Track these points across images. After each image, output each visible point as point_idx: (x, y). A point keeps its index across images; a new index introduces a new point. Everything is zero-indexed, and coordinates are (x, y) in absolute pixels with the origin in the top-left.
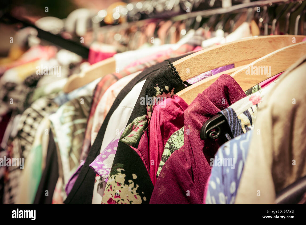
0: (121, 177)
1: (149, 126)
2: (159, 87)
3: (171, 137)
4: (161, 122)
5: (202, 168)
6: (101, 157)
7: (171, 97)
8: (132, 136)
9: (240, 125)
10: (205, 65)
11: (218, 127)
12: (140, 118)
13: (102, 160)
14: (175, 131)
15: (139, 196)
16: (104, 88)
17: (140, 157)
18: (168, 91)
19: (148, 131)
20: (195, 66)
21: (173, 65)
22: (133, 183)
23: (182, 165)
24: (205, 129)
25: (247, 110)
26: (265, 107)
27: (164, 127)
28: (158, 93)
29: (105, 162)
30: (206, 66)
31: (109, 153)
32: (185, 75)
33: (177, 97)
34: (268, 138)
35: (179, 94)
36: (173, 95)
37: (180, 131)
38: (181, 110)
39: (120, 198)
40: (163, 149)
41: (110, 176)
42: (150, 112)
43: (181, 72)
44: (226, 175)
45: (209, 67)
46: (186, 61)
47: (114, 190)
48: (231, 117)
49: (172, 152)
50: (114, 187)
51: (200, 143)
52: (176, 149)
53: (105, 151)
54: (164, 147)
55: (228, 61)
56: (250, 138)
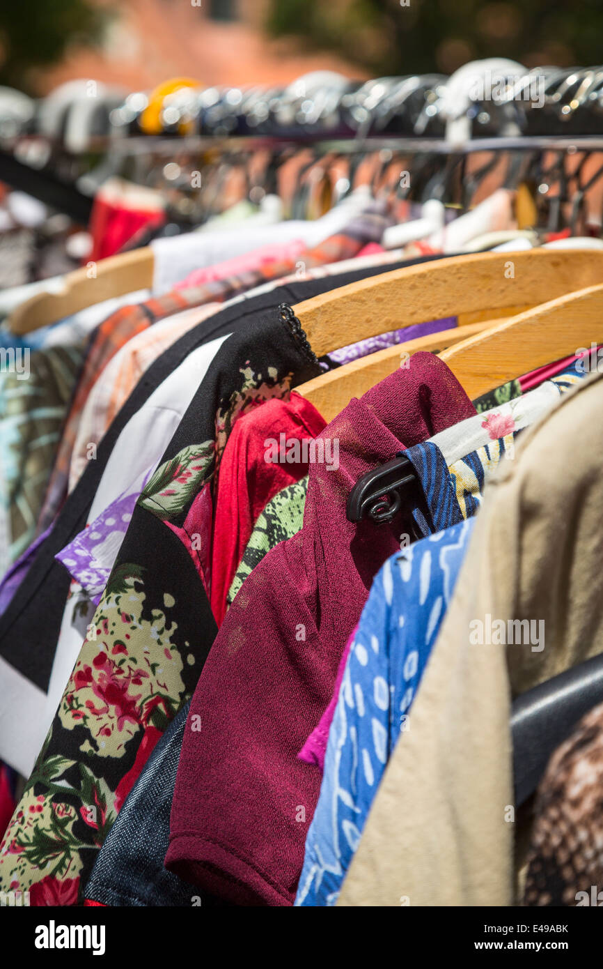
0: (133, 600)
1: (218, 468)
2: (253, 370)
3: (275, 500)
4: (251, 461)
5: (344, 596)
6: (88, 537)
7: (282, 397)
8: (170, 494)
9: (451, 489)
10: (378, 317)
11: (395, 491)
12: (195, 449)
13: (89, 544)
14: (284, 485)
15: (177, 652)
16: (116, 339)
17: (186, 549)
18: (275, 380)
19: (215, 482)
20: (350, 317)
21: (293, 312)
22: (164, 619)
23: (292, 583)
24: (361, 496)
25: (475, 452)
26: (508, 479)
27: (258, 475)
28: (247, 383)
29: (96, 550)
30: (380, 320)
31: (108, 527)
32: (323, 342)
33: (298, 397)
34: (506, 560)
35: (303, 390)
36: (287, 391)
37: (297, 486)
38: (306, 432)
39: (127, 654)
40: (251, 529)
41: (107, 596)
42: (224, 433)
43: (315, 332)
44: (396, 629)
45: (387, 322)
46: (329, 303)
47: (112, 633)
48: (429, 469)
49: (272, 540)
50: (114, 624)
51: (345, 529)
52: (284, 533)
53: (100, 521)
54: (254, 524)
55: (440, 309)
56: (466, 541)
